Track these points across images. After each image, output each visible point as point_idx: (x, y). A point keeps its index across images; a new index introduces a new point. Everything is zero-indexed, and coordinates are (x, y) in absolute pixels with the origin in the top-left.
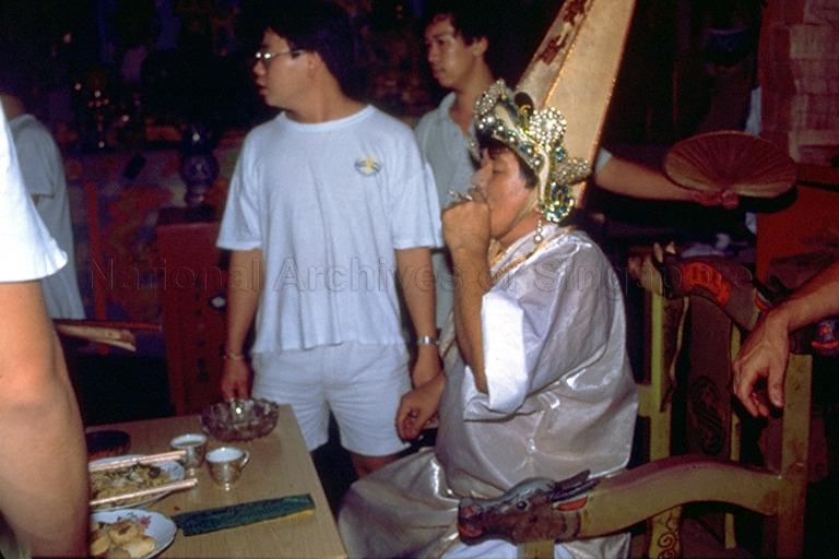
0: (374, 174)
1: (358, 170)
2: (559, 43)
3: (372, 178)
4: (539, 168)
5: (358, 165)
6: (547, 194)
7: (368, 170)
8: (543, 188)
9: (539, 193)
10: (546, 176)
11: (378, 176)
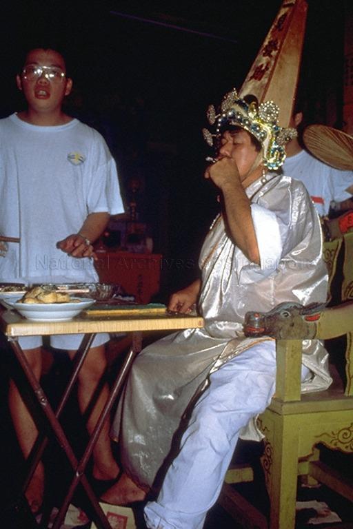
0: (80, 164)
1: (69, 161)
2: (263, 68)
3: (78, 167)
4: (263, 138)
5: (70, 157)
6: (268, 154)
7: (76, 161)
8: (266, 150)
9: (263, 154)
10: (267, 143)
11: (82, 166)
